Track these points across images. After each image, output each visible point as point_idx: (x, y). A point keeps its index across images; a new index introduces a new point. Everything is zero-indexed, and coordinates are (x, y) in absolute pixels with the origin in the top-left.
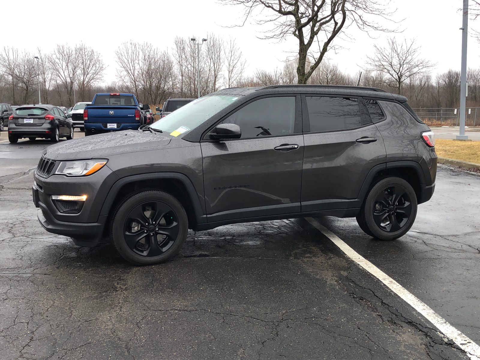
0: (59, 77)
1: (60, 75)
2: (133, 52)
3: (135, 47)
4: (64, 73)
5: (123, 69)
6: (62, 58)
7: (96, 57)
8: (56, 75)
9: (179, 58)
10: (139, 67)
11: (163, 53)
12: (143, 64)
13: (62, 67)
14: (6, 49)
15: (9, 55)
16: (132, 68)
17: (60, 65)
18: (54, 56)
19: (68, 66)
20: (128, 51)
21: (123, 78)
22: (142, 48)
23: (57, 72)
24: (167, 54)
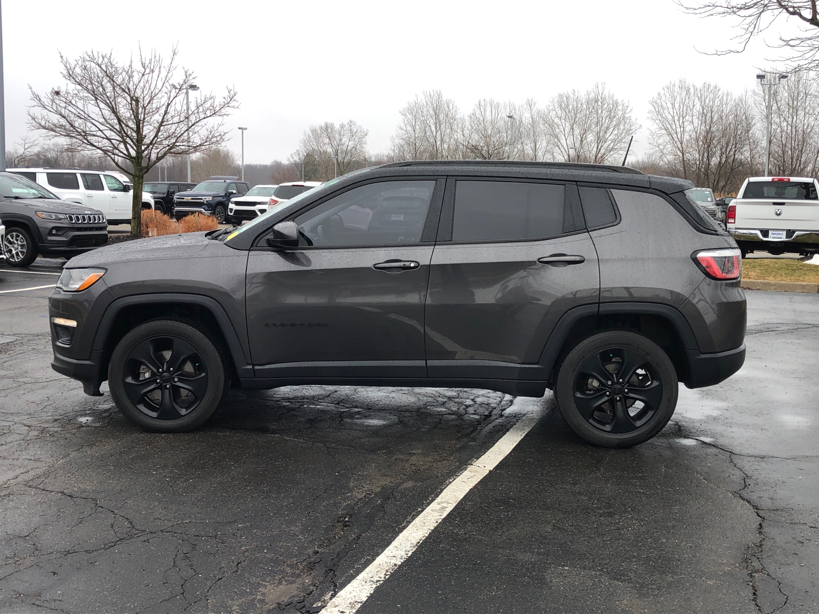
0: (559, 147)
1: (559, 144)
2: (683, 102)
3: (687, 94)
4: (566, 140)
5: (664, 132)
6: (566, 116)
7: (620, 113)
8: (554, 145)
9: (765, 110)
10: (692, 127)
11: (737, 101)
12: (700, 122)
13: (564, 130)
14: (482, 103)
15: (485, 114)
16: (678, 130)
17: (561, 127)
18: (553, 114)
19: (573, 130)
20: (675, 100)
21: (661, 147)
22: (699, 96)
23: (556, 140)
24: (744, 103)
